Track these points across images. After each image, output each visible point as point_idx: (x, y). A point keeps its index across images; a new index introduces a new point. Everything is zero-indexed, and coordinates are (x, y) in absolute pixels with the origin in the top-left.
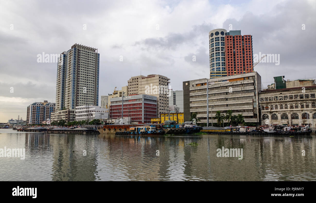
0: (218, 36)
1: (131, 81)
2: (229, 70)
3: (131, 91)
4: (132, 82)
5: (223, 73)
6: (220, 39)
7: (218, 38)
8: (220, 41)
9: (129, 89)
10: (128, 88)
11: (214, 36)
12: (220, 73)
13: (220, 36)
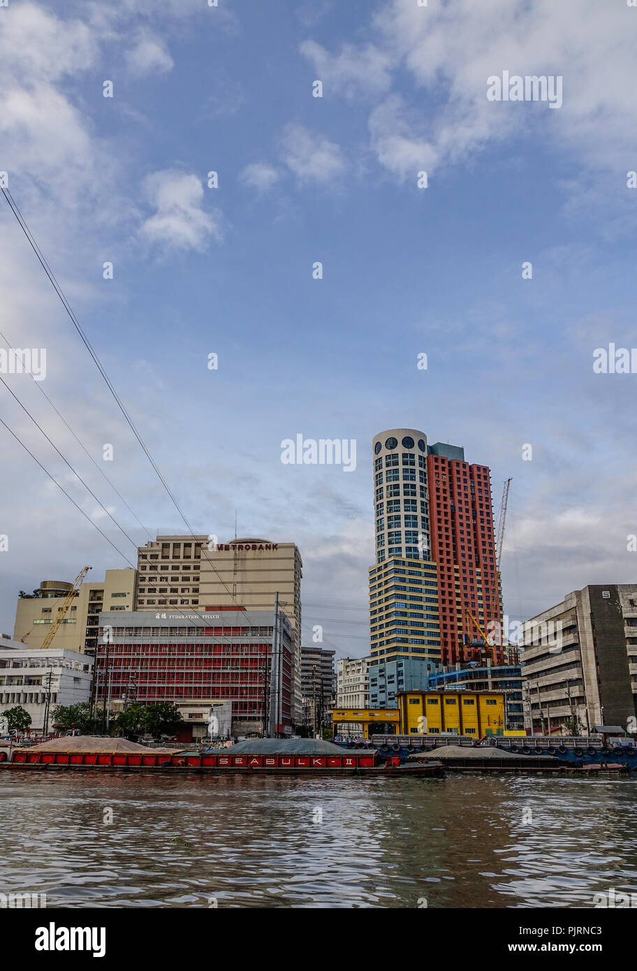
0: (395, 451)
1: (156, 551)
2: (441, 560)
3: (150, 590)
4: (160, 557)
5: (427, 567)
6: (400, 459)
7: (396, 456)
8: (401, 467)
9: (141, 583)
10: (139, 578)
11: (385, 452)
12: (419, 565)
13: (400, 450)
